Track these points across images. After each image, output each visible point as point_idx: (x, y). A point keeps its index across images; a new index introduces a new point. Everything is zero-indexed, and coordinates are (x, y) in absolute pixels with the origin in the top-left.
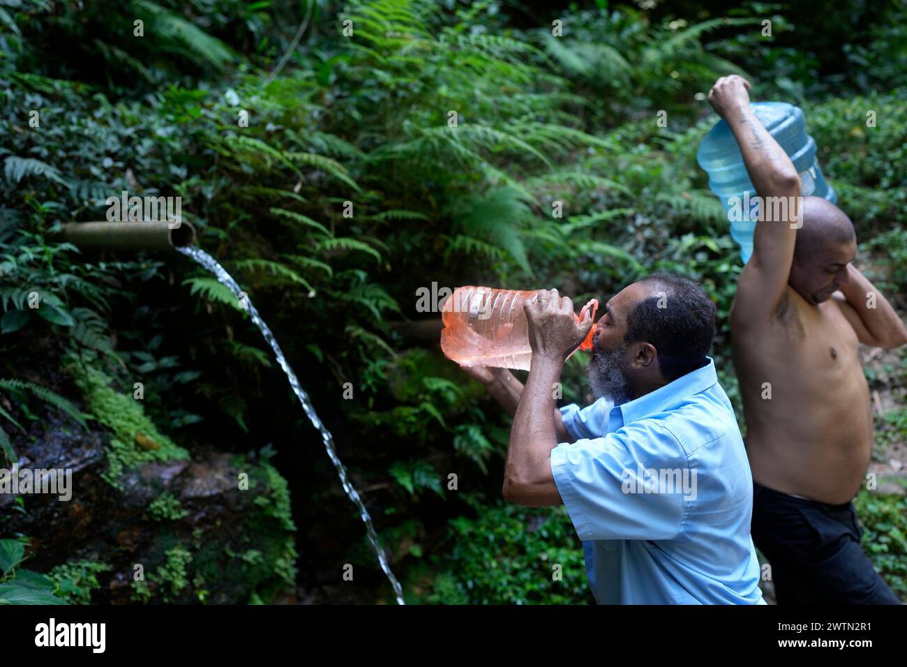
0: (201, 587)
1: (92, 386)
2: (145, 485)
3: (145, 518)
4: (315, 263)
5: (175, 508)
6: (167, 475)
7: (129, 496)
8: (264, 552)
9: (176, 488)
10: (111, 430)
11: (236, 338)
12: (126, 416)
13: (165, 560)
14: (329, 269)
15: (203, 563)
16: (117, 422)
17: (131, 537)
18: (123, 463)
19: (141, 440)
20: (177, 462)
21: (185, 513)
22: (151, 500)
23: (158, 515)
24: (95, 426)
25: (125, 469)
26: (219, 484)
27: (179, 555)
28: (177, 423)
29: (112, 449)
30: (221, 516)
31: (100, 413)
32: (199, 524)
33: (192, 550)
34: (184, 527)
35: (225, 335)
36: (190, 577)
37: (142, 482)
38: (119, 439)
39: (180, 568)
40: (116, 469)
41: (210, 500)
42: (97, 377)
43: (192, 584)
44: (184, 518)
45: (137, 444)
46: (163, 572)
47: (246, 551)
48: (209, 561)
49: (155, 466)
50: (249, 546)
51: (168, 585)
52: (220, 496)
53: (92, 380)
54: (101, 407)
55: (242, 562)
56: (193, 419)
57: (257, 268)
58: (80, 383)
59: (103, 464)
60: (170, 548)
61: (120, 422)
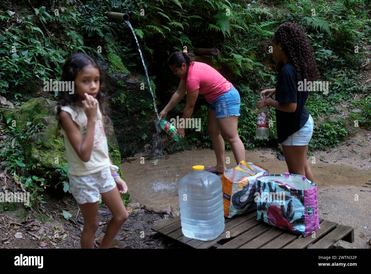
0: (128, 104)
1: (109, 52)
2: (117, 77)
3: (116, 84)
4: (167, 28)
5: (123, 84)
6: (122, 76)
7: (112, 79)
8: (146, 101)
9: (124, 80)
10: (111, 63)
11: (146, 46)
12: (116, 61)
13: (120, 96)
14: (170, 30)
15: (129, 99)
16: (113, 61)
17: (112, 88)
18: (112, 71)
19: (118, 66)
20: (126, 74)
21: (125, 86)
22: (117, 81)
23: (119, 85)
24: (107, 61)
25: (113, 72)
26: (135, 81)
27: (123, 95)
28: (130, 65)
29: (110, 67)
30: (134, 88)
31: (109, 58)
32: (129, 89)
33: (126, 95)
34: (125, 89)
35: (144, 44)
36: (126, 101)
37: (116, 76)
38: (113, 65)
39: (123, 98)
40: (110, 72)
41: (132, 84)
42: (111, 50)
43: (126, 103)
44: (125, 87)
45: (117, 67)
46: (119, 98)
47: (141, 99)
48: (131, 99)
49: (120, 73)
50: (142, 98)
51: (120, 101)
52: (135, 84)
53: (110, 51)
54: (110, 57)
55: (140, 101)
56: (134, 65)
57: (151, 27)
58: (107, 51)
59: (107, 70)
60: (121, 93)
61: (114, 62)
